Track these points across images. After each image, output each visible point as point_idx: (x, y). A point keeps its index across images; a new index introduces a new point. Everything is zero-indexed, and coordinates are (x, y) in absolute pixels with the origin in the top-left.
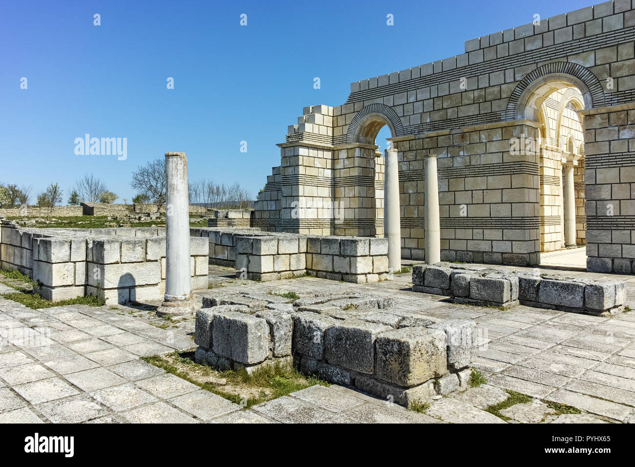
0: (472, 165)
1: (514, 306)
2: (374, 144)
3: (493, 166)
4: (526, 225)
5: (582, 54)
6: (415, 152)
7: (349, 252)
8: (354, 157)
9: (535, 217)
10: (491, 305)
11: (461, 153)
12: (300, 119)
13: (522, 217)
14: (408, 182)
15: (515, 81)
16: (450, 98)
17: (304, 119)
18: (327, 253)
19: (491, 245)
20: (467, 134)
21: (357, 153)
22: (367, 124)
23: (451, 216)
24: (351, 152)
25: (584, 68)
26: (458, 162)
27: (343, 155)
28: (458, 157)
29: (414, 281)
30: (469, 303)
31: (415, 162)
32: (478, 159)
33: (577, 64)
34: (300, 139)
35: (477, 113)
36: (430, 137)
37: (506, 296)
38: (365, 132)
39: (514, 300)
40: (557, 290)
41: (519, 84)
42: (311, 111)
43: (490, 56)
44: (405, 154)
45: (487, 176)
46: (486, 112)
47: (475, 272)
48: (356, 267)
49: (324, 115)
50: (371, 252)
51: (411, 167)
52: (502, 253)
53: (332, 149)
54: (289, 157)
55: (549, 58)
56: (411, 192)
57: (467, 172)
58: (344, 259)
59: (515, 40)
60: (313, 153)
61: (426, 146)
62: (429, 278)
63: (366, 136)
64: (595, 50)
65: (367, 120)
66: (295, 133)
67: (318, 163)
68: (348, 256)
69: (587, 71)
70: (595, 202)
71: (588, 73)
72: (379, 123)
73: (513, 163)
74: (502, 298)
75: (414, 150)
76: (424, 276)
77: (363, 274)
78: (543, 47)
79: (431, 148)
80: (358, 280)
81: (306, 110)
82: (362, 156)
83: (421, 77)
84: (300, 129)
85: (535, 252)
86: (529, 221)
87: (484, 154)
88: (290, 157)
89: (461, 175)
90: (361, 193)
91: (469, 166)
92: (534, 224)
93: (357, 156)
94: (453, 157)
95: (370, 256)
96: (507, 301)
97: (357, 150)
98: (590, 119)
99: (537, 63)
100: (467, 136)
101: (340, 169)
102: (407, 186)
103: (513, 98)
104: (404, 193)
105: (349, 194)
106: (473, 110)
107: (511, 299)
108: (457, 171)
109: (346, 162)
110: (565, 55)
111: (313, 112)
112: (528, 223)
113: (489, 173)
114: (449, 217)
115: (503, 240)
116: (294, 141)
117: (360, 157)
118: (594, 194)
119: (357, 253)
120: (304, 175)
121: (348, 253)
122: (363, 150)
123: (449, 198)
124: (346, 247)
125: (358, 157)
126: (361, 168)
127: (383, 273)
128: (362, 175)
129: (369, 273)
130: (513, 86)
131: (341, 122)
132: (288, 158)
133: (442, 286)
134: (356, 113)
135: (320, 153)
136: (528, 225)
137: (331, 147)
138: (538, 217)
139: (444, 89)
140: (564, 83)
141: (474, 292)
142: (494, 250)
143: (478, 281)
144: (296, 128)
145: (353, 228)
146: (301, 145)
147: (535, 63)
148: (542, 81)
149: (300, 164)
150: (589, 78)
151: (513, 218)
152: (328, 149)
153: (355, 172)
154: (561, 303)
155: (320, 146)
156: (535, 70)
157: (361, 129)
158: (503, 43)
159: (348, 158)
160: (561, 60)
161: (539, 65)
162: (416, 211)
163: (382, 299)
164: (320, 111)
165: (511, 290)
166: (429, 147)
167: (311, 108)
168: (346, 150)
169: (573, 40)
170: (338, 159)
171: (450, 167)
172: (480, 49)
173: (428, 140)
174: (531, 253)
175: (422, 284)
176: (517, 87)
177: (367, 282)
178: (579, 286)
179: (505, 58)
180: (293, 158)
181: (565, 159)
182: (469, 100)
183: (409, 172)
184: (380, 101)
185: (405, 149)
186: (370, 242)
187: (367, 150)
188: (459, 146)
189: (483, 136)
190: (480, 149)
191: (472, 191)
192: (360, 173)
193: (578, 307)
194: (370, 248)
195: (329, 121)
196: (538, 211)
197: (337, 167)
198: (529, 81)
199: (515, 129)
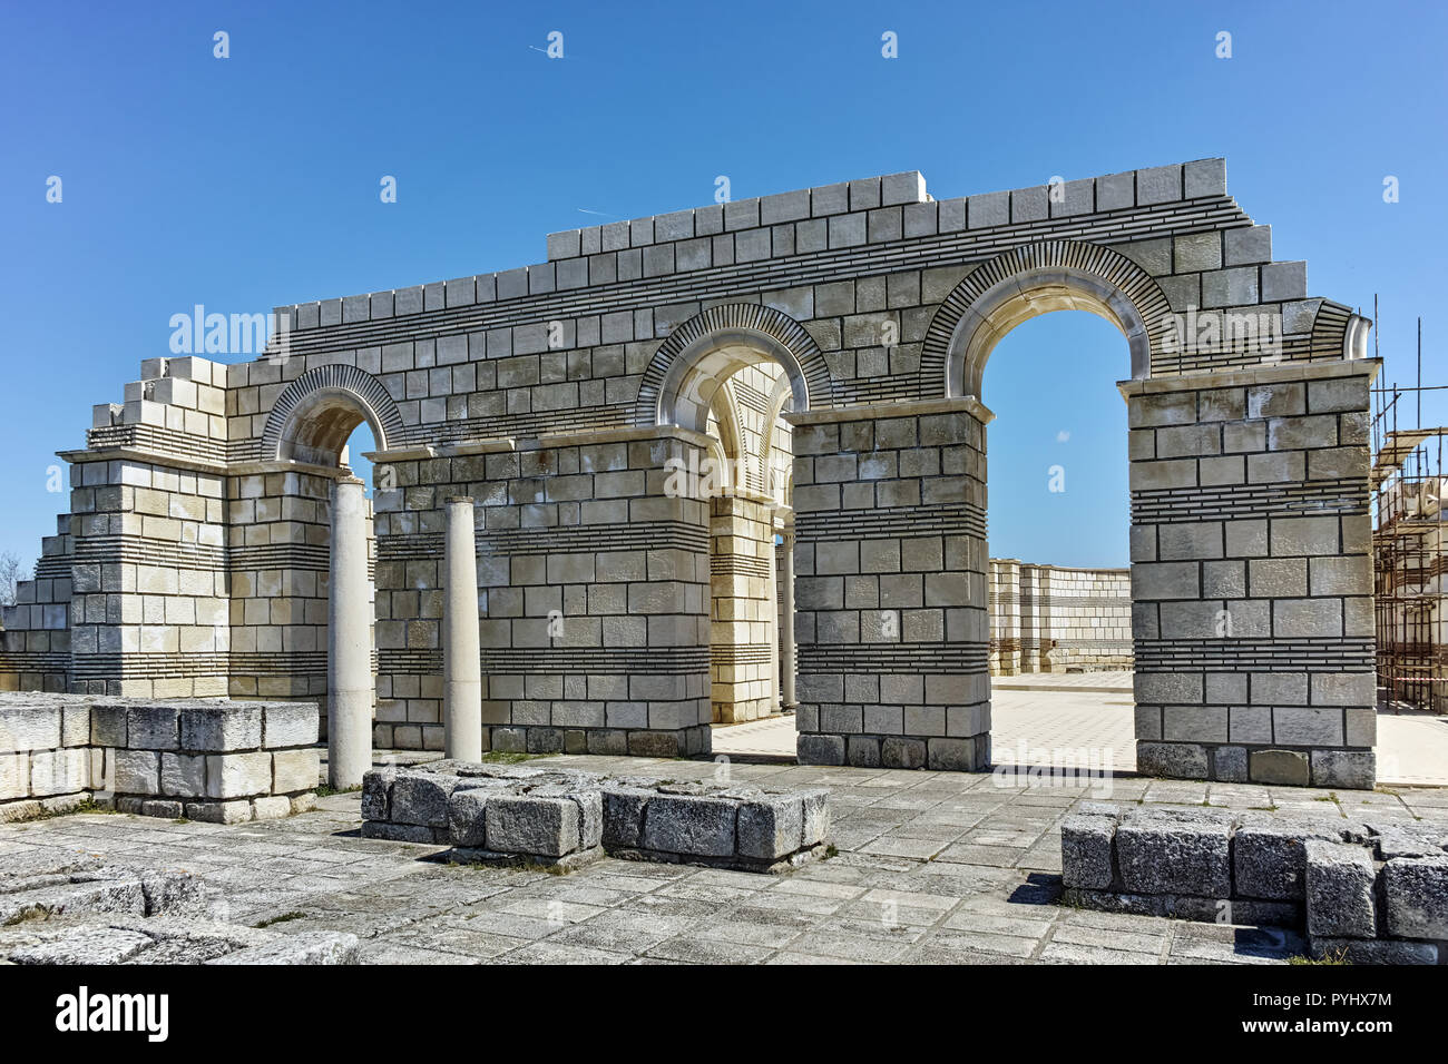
0: (563, 527)
1: (589, 862)
2: (337, 466)
3: (609, 530)
4: (678, 666)
5: (788, 290)
6: (432, 489)
7: (202, 742)
8: (281, 496)
9: (698, 646)
10: (533, 863)
11: (539, 497)
12: (130, 388)
13: (670, 648)
14: (415, 562)
15: (655, 338)
16: (515, 366)
17: (143, 389)
18: (143, 746)
19: (603, 713)
20: (552, 451)
21: (290, 484)
22: (316, 413)
23: (515, 646)
24: (272, 482)
25: (794, 321)
26: (532, 518)
27: (253, 488)
28: (531, 507)
29: (366, 810)
30: (485, 861)
31: (432, 514)
32: (575, 511)
33: (780, 313)
34: (126, 440)
35: (573, 404)
36: (468, 455)
37: (567, 838)
38: (312, 435)
39: (589, 848)
40: (683, 818)
41: (663, 346)
42: (163, 371)
43: (603, 275)
44: (408, 494)
45: (596, 552)
46: (594, 404)
47: (511, 782)
48: (221, 781)
49: (198, 383)
50: (267, 739)
51: (423, 525)
52: (628, 731)
53: (222, 472)
54: (93, 487)
55: (725, 294)
56: (422, 586)
57: (550, 541)
58: (189, 760)
59: (655, 244)
60: (163, 479)
61: (458, 477)
62: (404, 801)
63: (316, 443)
64: (814, 284)
65: (316, 403)
66: (113, 425)
67: (179, 507)
68: (200, 752)
69: (798, 328)
70: (812, 614)
71: (800, 334)
72: (348, 415)
73: (651, 525)
74: (558, 845)
75: (430, 485)
76: (389, 799)
77: (243, 798)
78: (713, 268)
79: (470, 482)
80: (227, 816)
81: (149, 368)
82: (303, 494)
83: (446, 309)
84: (126, 414)
85: (700, 725)
86: (685, 655)
87: (590, 500)
88: (96, 488)
89: (538, 549)
90: (300, 587)
91: (556, 528)
92: (695, 663)
93: (289, 493)
94: (520, 505)
95: (264, 750)
96: (572, 851)
97: (290, 478)
98: (804, 433)
99: (700, 301)
100: (551, 458)
101: (245, 525)
102: (413, 571)
103: (651, 377)
104: (405, 590)
105: (268, 588)
106: (565, 397)
107: (581, 845)
108: (529, 539)
109: (261, 507)
110: (757, 289)
111: (168, 373)
112: (683, 661)
113: (600, 546)
114: (512, 648)
115: (629, 701)
116: (109, 447)
117: (299, 497)
118: (811, 598)
119: (222, 744)
120: (138, 537)
121: (201, 744)
122: (305, 479)
123: (512, 604)
124: (195, 730)
125: (292, 496)
126: (302, 525)
127: (303, 792)
128: (303, 542)
129: (262, 795)
130: (651, 349)
131: (248, 405)
132: (90, 491)
133: (433, 820)
134: (287, 385)
135: (188, 483)
136: (682, 666)
137: (220, 469)
138: (707, 647)
139: (500, 343)
140: (757, 350)
141: (495, 834)
142: (610, 724)
143: (505, 806)
144: (117, 413)
145: (277, 676)
146: (129, 457)
147: (696, 300)
148: (709, 342)
149: (124, 507)
150: (803, 344)
151: (650, 650)
152: (211, 471)
153: (284, 535)
154: (690, 849)
155: (187, 463)
156: (697, 316)
157: (299, 426)
158: (631, 248)
159: (265, 497)
160: (748, 299)
161: (706, 305)
162: (435, 634)
163: (161, 881)
164: (187, 374)
165: (581, 823)
166: (466, 480)
167: (163, 364)
168: (259, 477)
169: (772, 258)
170: (240, 499)
171: (512, 530)
172: (581, 256)
173: (462, 461)
174: (689, 727)
175: (385, 817)
176: (659, 350)
177: (253, 818)
178: (725, 808)
179: (634, 283)
180: (105, 491)
181: (782, 520)
182: (555, 372)
183: (418, 537)
184: (347, 358)
185: (409, 481)
186: (263, 714)
187: (318, 480)
188: (534, 481)
189: (587, 459)
190: (579, 489)
191: (562, 585)
192: (297, 537)
193: (724, 854)
194: (264, 729)
195: (215, 400)
196: (706, 634)
197: (238, 518)
198: (684, 341)
199: (655, 446)
